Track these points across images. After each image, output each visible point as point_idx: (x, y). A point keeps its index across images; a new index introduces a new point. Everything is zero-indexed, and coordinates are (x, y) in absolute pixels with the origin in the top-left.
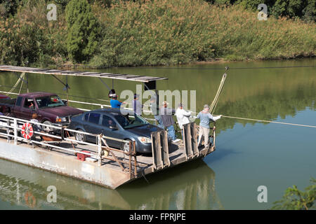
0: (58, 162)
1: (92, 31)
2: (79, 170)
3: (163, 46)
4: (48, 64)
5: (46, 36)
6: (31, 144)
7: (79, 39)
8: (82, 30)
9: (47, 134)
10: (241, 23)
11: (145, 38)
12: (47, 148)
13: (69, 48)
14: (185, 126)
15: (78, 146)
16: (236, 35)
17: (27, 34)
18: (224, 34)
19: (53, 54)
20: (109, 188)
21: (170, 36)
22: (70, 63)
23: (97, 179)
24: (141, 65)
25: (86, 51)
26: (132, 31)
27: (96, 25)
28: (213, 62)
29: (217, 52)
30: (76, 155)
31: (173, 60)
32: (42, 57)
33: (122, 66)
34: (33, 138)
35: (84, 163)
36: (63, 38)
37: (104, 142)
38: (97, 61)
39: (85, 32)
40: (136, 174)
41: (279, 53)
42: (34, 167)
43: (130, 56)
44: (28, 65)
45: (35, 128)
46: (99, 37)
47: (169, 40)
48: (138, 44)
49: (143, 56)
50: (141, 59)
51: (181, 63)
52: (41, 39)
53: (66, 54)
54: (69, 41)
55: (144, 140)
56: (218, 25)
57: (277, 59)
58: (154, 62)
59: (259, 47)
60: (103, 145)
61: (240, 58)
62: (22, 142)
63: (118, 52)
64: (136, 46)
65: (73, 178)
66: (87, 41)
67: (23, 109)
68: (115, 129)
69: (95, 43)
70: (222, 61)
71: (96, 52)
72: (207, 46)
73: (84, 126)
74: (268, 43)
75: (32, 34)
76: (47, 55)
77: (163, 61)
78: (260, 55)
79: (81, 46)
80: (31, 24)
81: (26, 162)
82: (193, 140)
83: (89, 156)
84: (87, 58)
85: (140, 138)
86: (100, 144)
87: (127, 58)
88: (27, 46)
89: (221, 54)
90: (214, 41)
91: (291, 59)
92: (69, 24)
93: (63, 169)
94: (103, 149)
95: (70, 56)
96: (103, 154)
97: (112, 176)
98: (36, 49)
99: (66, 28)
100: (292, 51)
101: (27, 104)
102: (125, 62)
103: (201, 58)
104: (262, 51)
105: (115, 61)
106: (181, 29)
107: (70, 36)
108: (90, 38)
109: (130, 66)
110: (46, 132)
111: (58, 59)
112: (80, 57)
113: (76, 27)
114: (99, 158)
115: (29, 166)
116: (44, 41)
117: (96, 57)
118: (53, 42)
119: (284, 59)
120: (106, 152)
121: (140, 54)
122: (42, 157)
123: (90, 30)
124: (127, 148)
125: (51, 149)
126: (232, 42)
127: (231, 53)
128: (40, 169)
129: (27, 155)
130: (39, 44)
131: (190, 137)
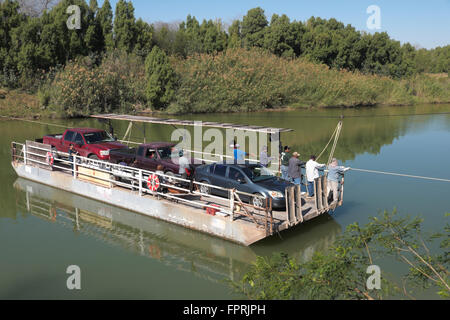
0: (185, 215)
1: (169, 81)
2: (209, 225)
3: (234, 95)
4: (129, 111)
5: (128, 85)
6: (156, 196)
7: (158, 88)
8: (160, 79)
9: (173, 187)
10: (306, 74)
11: (217, 87)
12: (172, 200)
13: (149, 96)
14: (317, 180)
15: (203, 198)
16: (301, 85)
17: (110, 83)
18: (291, 84)
19: (133, 101)
20: (242, 245)
21: (241, 85)
22: (149, 110)
23: (229, 235)
24: (214, 111)
25: (163, 99)
26: (205, 81)
27: (173, 75)
28: (280, 109)
29: (284, 100)
30: (205, 208)
31: (243, 108)
32: (123, 104)
33: (196, 113)
34: (159, 190)
35: (214, 218)
36: (143, 87)
37: (237, 196)
38: (173, 108)
39: (163, 81)
40: (271, 231)
41: (341, 102)
42: (159, 220)
43: (204, 104)
44: (110, 112)
45: (161, 179)
46: (175, 86)
47: (240, 89)
48: (211, 92)
49: (216, 104)
50: (214, 106)
51: (251, 110)
52: (123, 88)
53: (145, 102)
54: (148, 89)
55: (276, 195)
56: (285, 76)
57: (338, 107)
58: (226, 110)
59: (323, 97)
60: (236, 200)
61: (304, 106)
62: (146, 193)
63: (192, 100)
64: (209, 95)
65: (202, 233)
66: (165, 90)
67: (144, 158)
68: (244, 182)
69: (172, 92)
70: (289, 108)
71: (173, 100)
72: (275, 95)
73: (210, 178)
74: (330, 93)
75: (114, 83)
76: (128, 103)
77: (234, 108)
78: (322, 104)
79: (159, 94)
80: (114, 74)
81: (151, 214)
82: (323, 195)
83: (219, 211)
84: (164, 105)
85: (270, 193)
86: (232, 200)
87: (200, 106)
88: (110, 94)
89: (287, 102)
90: (281, 91)
91: (351, 107)
92: (148, 75)
93: (191, 223)
94: (235, 204)
95: (149, 102)
96: (235, 209)
97: (246, 233)
98: (118, 97)
99: (145, 78)
100: (352, 101)
101: (149, 154)
102: (199, 109)
103: (269, 106)
104: (325, 100)
105: (190, 108)
106: (251, 79)
107: (149, 84)
108: (167, 87)
109: (204, 113)
110: (171, 184)
111: (138, 106)
112: (158, 104)
113: (155, 77)
114: (231, 213)
115: (154, 218)
116: (125, 89)
117: (172, 105)
118: (133, 91)
119: (345, 107)
120: (238, 207)
121: (213, 101)
122: (169, 210)
123: (168, 80)
124: (257, 202)
125: (177, 202)
126: (297, 92)
127: (297, 101)
128: (166, 221)
129: (153, 207)
130: (121, 92)
131: (320, 191)
